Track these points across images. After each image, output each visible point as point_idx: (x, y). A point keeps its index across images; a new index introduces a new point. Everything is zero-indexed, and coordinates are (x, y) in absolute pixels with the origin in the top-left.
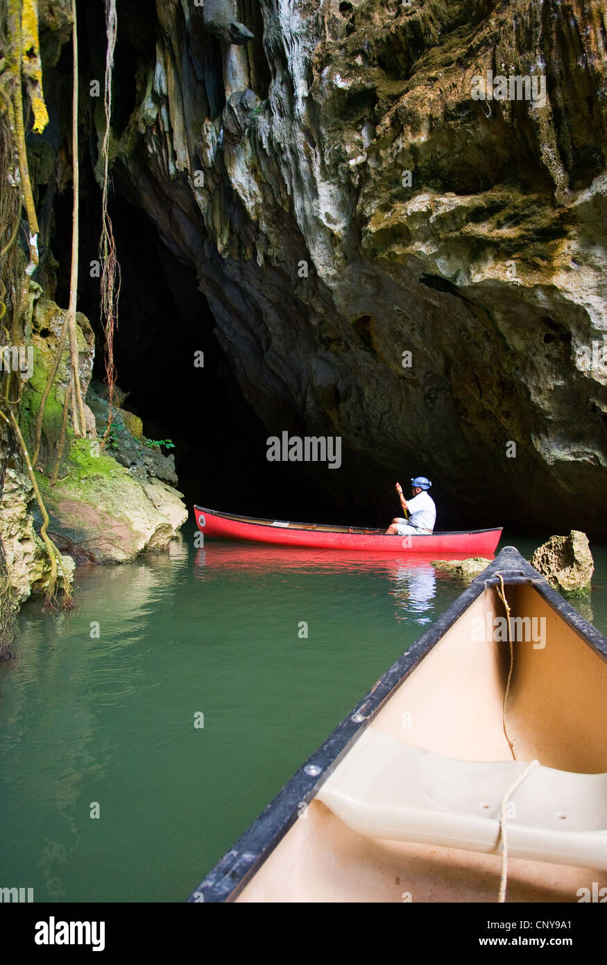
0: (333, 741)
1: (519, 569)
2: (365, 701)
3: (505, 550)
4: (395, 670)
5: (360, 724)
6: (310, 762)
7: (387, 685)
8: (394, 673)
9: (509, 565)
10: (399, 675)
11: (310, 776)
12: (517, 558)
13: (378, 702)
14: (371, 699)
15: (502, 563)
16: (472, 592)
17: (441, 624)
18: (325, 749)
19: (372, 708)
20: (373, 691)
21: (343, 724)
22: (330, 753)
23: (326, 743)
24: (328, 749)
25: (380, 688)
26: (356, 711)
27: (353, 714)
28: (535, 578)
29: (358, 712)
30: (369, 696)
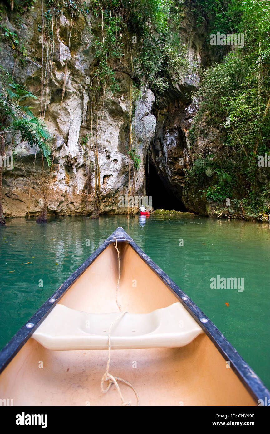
0: (40, 311)
1: (124, 236)
2: (56, 293)
3: (118, 229)
4: (70, 279)
5: (53, 303)
6: (29, 322)
7: (66, 285)
8: (69, 281)
9: (120, 234)
10: (72, 281)
11: (28, 328)
12: (123, 232)
13: (62, 293)
14: (59, 292)
15: (117, 234)
16: (104, 246)
17: (91, 259)
18: (36, 315)
19: (59, 296)
20: (60, 288)
21: (45, 304)
22: (39, 317)
23: (37, 313)
24: (38, 315)
25: (63, 287)
26: (51, 298)
27: (50, 299)
28: (129, 240)
29: (53, 298)
30: (58, 290)
